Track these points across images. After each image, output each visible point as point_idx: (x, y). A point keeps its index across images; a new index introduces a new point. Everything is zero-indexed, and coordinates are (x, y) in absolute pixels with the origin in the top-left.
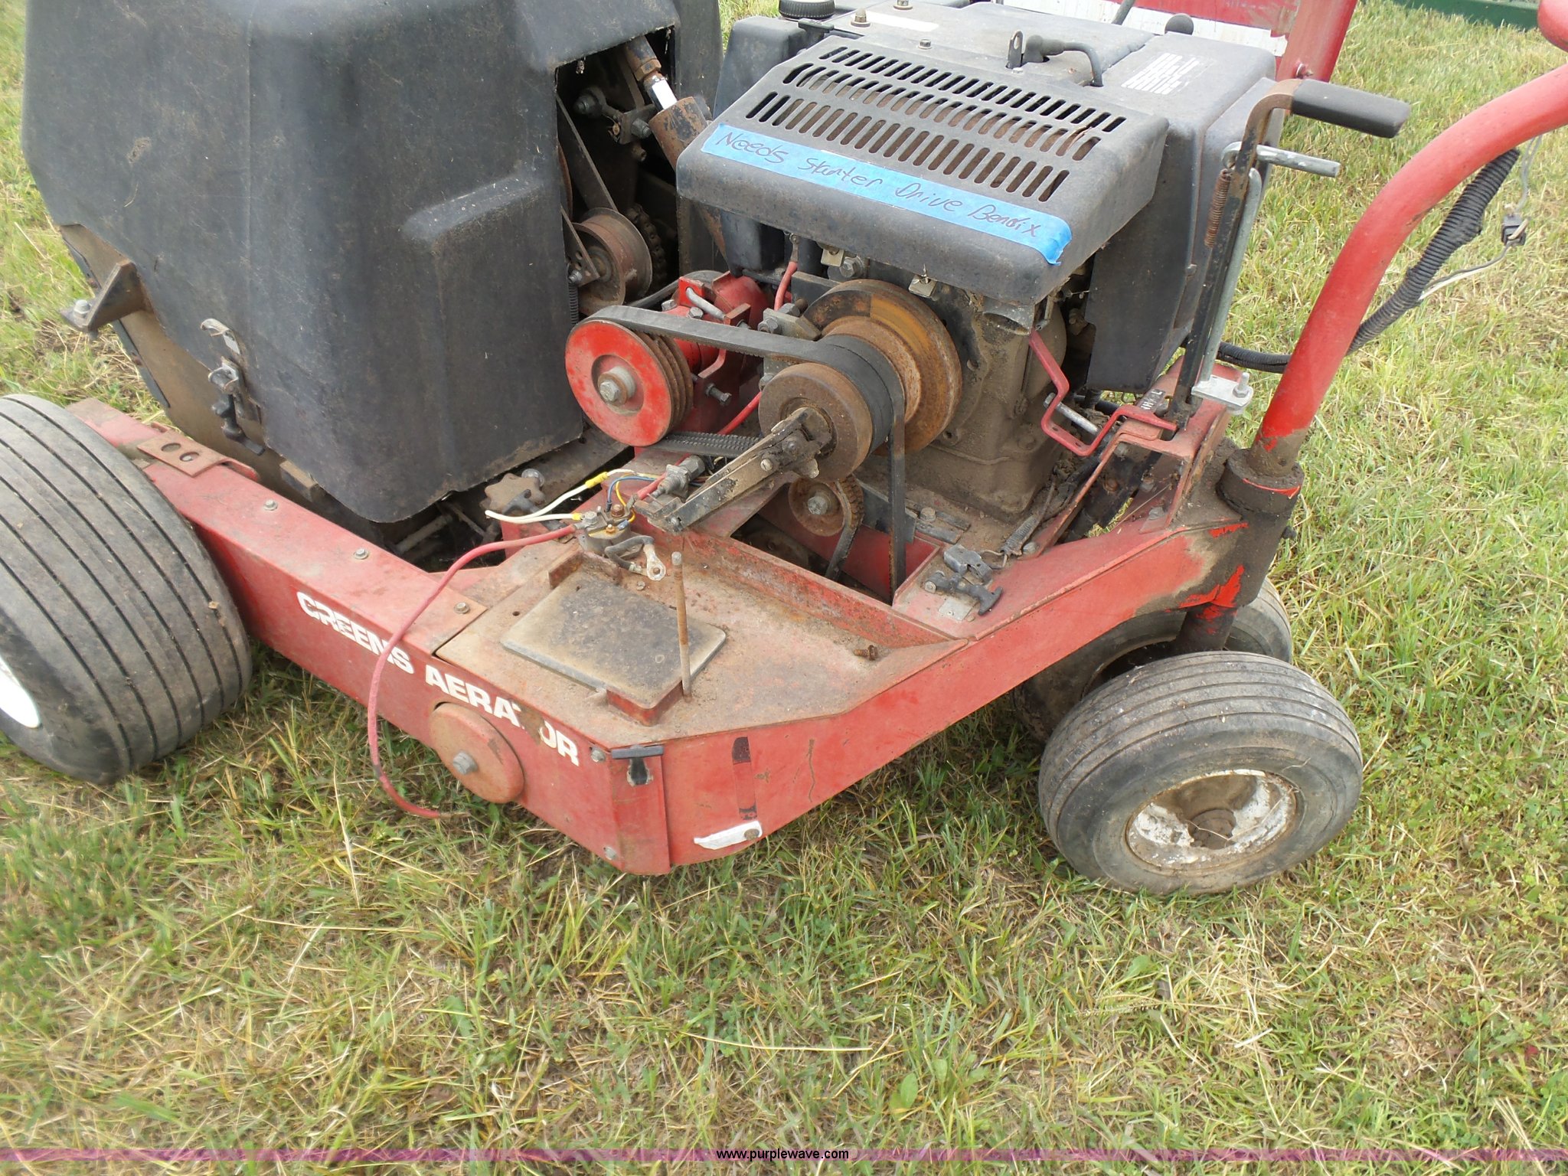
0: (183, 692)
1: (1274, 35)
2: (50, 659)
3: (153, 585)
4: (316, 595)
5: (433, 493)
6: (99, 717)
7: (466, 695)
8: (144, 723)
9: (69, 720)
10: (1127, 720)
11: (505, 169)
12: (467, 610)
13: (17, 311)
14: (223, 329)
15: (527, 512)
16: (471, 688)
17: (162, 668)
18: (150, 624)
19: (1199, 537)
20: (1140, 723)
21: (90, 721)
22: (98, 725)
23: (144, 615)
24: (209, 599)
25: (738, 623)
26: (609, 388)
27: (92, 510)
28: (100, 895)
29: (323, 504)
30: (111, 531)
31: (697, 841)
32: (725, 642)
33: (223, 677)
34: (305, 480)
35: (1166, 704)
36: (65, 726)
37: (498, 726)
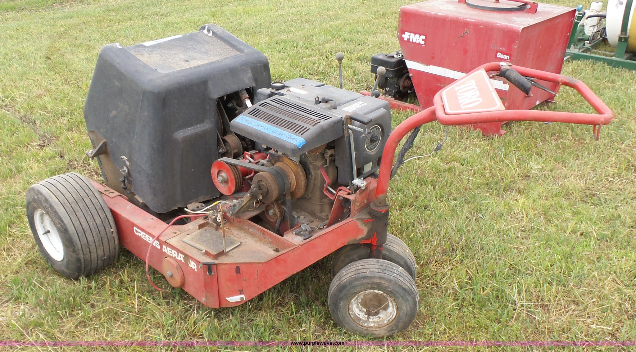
0: (100, 253)
1: (504, 83)
2: (72, 236)
3: (98, 221)
4: (139, 227)
5: (174, 207)
6: (80, 254)
7: (172, 254)
8: (90, 259)
9: (72, 254)
10: (344, 273)
11: (202, 122)
12: (176, 233)
13: (61, 157)
14: (126, 158)
15: (197, 211)
16: (173, 251)
17: (97, 244)
18: (96, 231)
19: (361, 222)
20: (347, 274)
21: (77, 255)
22: (79, 256)
23: (95, 229)
24: (111, 228)
25: (245, 242)
26: (220, 178)
27: (87, 201)
28: (73, 299)
29: (145, 207)
30: (91, 206)
31: (226, 298)
32: (240, 245)
33: (111, 252)
34: (141, 200)
35: (354, 269)
36: (71, 256)
37: (179, 262)
